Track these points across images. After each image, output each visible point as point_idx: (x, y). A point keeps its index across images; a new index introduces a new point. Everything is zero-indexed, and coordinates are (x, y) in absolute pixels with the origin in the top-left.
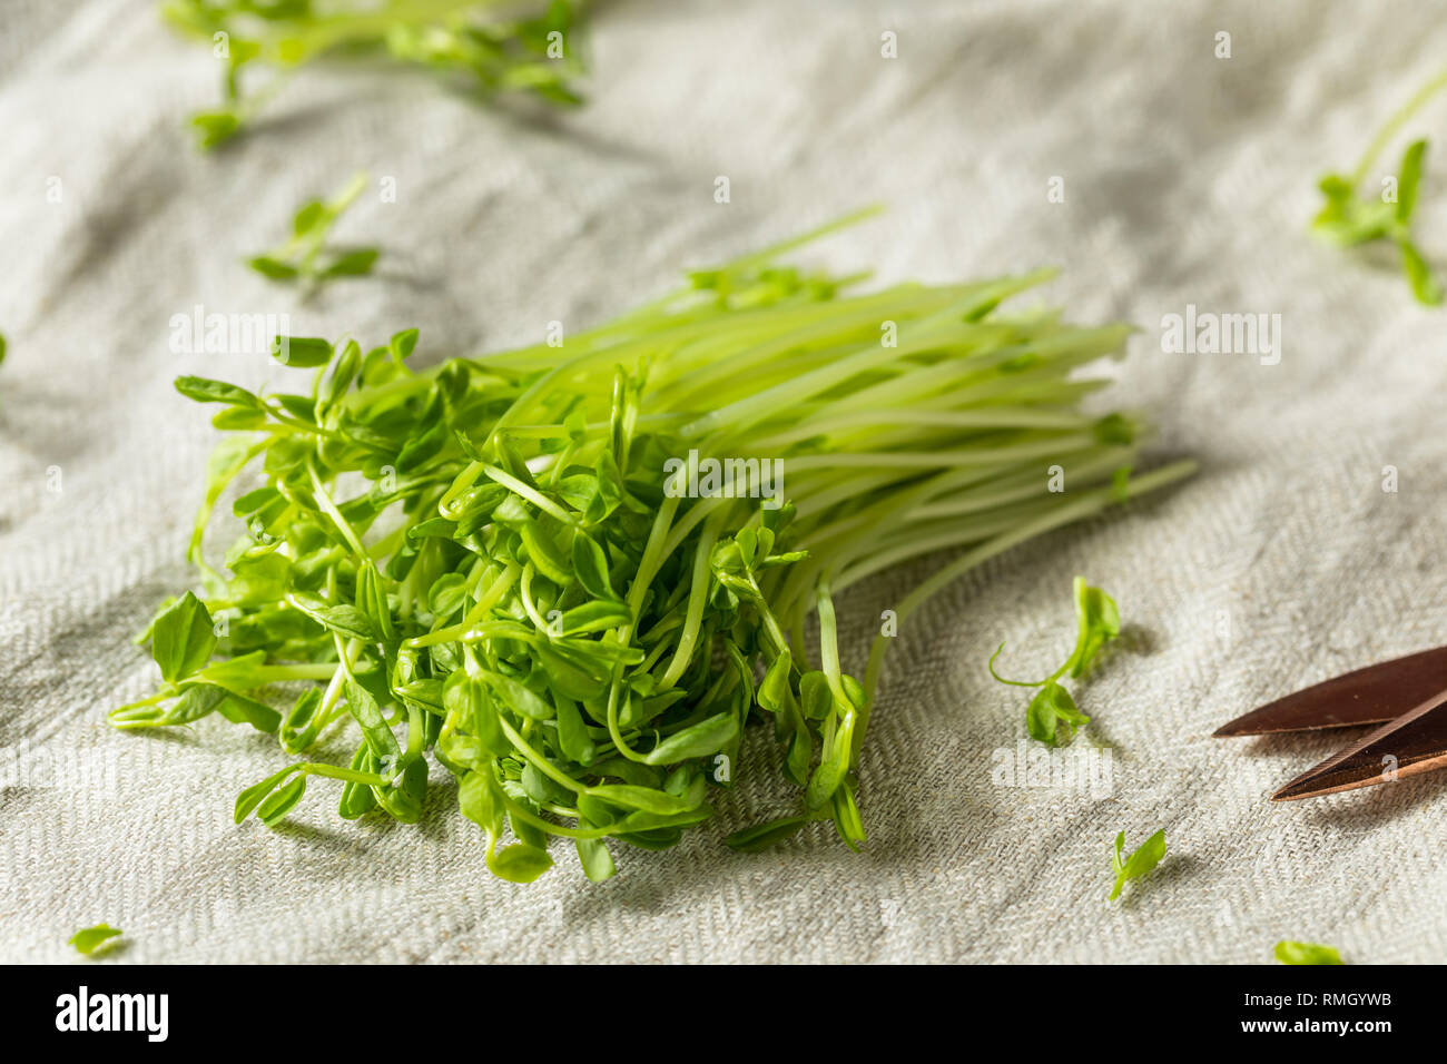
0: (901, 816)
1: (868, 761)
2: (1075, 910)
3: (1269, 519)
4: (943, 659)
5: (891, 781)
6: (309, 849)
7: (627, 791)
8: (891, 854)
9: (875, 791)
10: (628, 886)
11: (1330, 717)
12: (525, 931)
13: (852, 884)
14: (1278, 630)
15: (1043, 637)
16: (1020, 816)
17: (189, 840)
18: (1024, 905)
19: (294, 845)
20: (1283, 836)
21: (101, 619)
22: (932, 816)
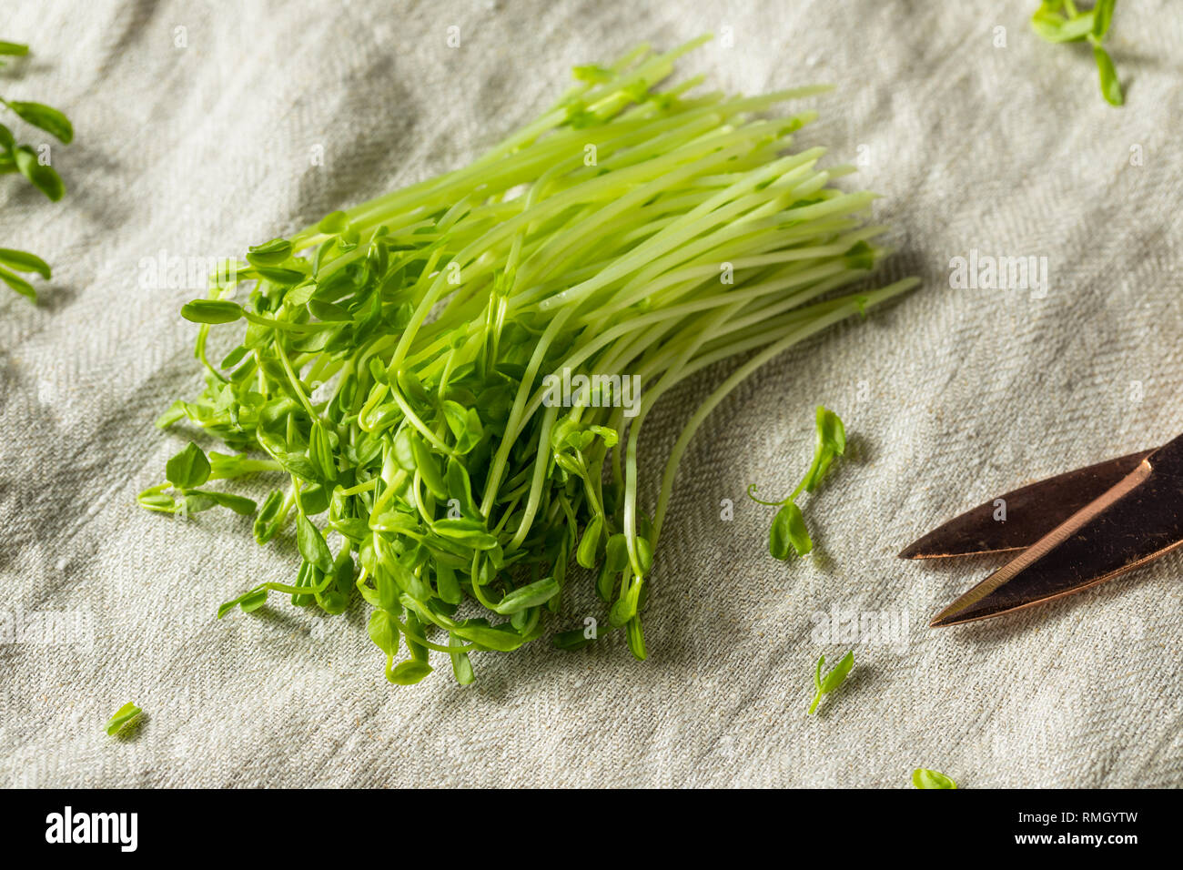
0: (675, 622)
1: (657, 567)
2: (785, 717)
3: (963, 342)
4: (720, 460)
5: (671, 587)
6: (271, 629)
7: (483, 633)
8: (665, 657)
9: (660, 595)
10: (484, 676)
11: (982, 543)
12: (412, 719)
13: (635, 689)
14: (956, 448)
15: (792, 443)
16: (756, 632)
17: (189, 620)
18: (751, 709)
19: (260, 625)
20: (936, 649)
21: (135, 403)
22: (695, 629)
